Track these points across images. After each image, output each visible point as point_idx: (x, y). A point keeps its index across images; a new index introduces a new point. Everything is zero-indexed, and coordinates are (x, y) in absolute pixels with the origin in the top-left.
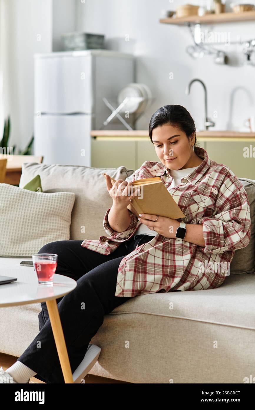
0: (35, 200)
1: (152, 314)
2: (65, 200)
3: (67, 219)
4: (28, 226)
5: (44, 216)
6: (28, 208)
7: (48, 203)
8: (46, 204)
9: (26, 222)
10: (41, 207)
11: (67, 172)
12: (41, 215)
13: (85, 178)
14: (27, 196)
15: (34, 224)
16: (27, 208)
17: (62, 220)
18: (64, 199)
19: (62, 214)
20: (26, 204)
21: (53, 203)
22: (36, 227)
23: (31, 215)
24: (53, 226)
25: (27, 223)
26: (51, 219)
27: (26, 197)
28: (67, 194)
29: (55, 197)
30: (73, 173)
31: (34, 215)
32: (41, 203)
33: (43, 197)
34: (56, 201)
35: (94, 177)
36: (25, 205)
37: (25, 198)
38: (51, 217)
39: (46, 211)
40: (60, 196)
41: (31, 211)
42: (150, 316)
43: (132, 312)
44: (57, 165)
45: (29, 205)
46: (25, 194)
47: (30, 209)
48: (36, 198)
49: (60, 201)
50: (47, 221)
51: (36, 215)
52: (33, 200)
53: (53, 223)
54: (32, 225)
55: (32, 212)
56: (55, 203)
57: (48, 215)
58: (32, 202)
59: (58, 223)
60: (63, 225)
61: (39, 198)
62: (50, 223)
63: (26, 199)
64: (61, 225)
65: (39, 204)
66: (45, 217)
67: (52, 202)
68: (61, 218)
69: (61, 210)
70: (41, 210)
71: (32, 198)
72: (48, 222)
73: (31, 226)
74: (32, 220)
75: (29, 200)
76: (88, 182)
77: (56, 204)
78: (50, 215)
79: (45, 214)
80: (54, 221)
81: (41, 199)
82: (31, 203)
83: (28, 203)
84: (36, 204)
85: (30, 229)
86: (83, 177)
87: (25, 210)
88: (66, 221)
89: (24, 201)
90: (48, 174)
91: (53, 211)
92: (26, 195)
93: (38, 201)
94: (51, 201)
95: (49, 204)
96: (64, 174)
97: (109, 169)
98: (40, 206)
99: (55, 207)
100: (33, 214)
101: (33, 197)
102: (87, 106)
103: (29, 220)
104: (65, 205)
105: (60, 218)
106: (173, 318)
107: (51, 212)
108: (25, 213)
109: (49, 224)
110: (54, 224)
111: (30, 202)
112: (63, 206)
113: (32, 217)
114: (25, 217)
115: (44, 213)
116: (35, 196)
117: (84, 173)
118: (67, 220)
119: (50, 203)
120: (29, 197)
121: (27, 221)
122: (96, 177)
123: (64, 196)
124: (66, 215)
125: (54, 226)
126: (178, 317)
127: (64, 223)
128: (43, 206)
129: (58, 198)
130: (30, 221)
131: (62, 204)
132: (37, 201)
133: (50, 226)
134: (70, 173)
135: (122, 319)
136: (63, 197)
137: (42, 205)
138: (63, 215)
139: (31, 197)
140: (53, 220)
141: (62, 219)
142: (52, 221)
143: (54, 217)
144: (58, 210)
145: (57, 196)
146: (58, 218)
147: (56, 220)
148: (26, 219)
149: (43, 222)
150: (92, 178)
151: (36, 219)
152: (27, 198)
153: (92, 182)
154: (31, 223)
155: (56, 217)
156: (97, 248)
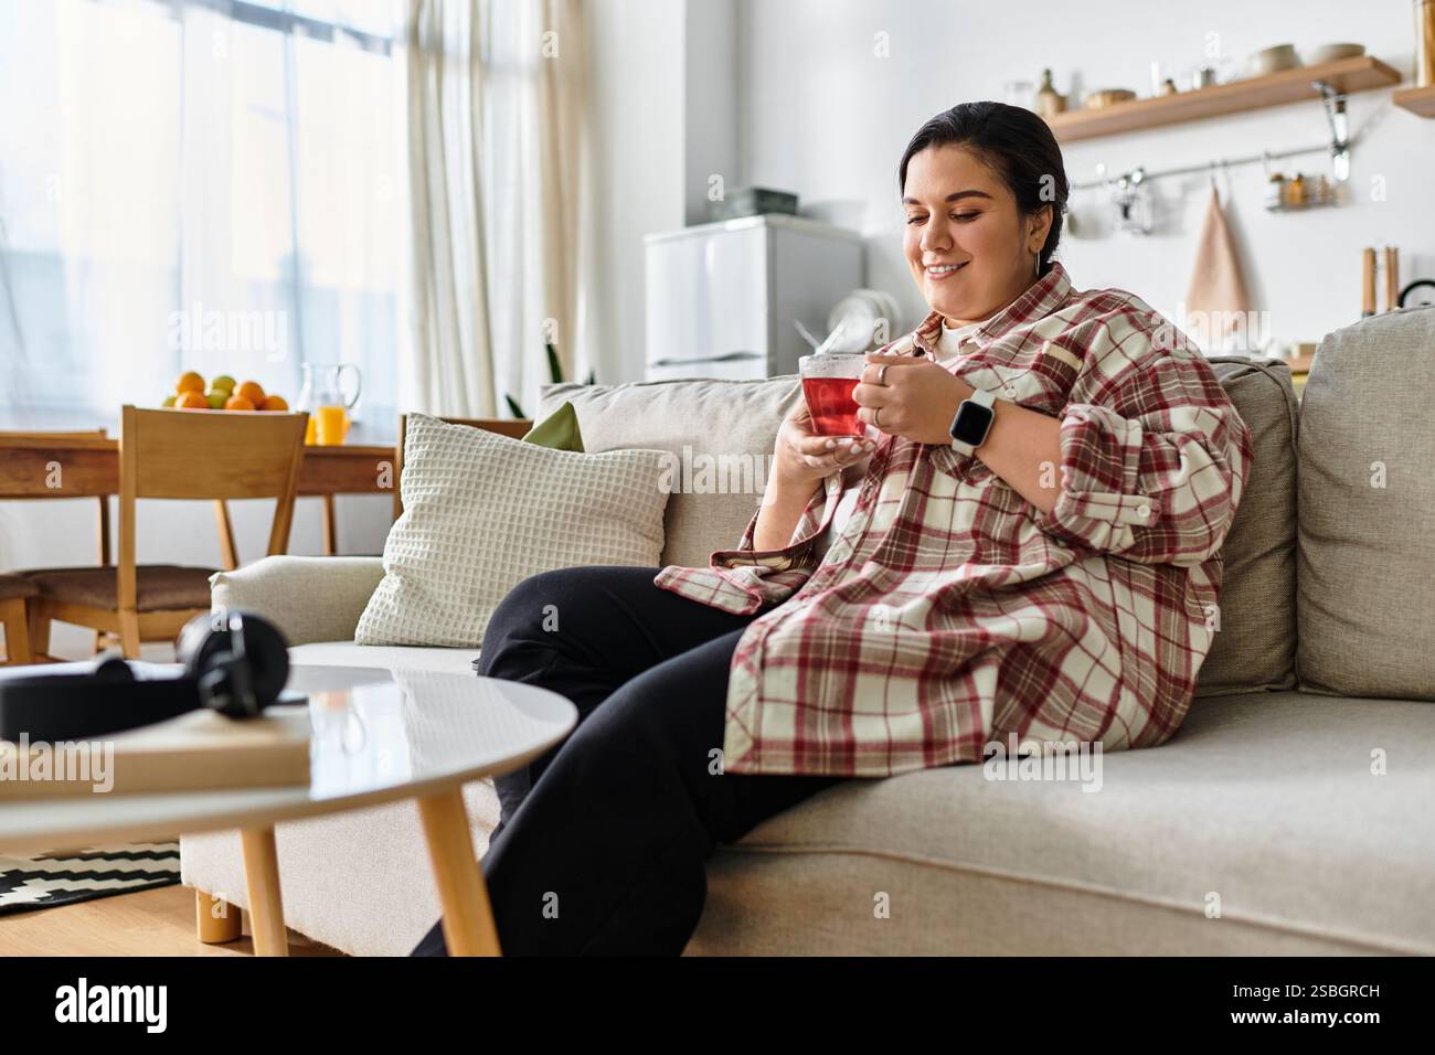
0: (550, 471)
1: (934, 860)
2: (642, 471)
3: (650, 530)
4: (524, 549)
5: (574, 518)
6: (527, 493)
7: (588, 479)
8: (582, 483)
9: (517, 538)
10: (567, 492)
11: (655, 397)
12: (566, 516)
13: (707, 406)
14: (525, 459)
15: (543, 542)
16: (522, 495)
17: (632, 535)
18: (638, 467)
19: (633, 514)
20: (521, 483)
21: (605, 481)
22: (550, 553)
23: (534, 514)
24: (603, 550)
25: (521, 540)
26: (596, 531)
27: (523, 461)
28: (649, 454)
29: (613, 463)
30: (671, 399)
31: (544, 515)
32: (565, 480)
33: (575, 463)
34: (615, 474)
35: (732, 402)
36: (516, 485)
37: (518, 465)
38: (598, 522)
39: (581, 504)
40: (627, 460)
41: (533, 502)
42: (925, 873)
43: (843, 848)
44: (633, 384)
45: (529, 485)
46: (518, 452)
47: (530, 496)
48: (552, 465)
49: (628, 474)
50: (584, 534)
51: (548, 515)
52: (542, 470)
53: (603, 541)
54: (538, 546)
55: (536, 506)
56: (610, 479)
57: (587, 516)
58: (540, 478)
59: (620, 544)
60: (636, 547)
61: (561, 466)
62: (595, 540)
63: (521, 469)
64: (631, 549)
65: (561, 483)
66: (577, 523)
67: (601, 477)
68: (632, 527)
69: (629, 503)
70: (564, 501)
71: (540, 464)
72: (587, 539)
73: (532, 551)
74: (536, 532)
75: (529, 470)
76: (714, 417)
77: (613, 483)
78: (595, 517)
79: (579, 513)
80: (609, 536)
81: (569, 466)
82: (535, 480)
83: (527, 478)
84: (551, 482)
85: (531, 560)
86: (702, 403)
87: (516, 500)
88: (646, 536)
89: (515, 473)
90: (604, 408)
91: (603, 505)
92: (521, 457)
93: (559, 473)
94: (598, 472)
95: (591, 484)
96: (648, 402)
97: (780, 379)
98: (563, 489)
99: (611, 491)
100: (539, 513)
101: (544, 462)
102: (759, 344)
103: (527, 530)
104: (642, 486)
105: (628, 528)
106: (1030, 883)
107: (598, 508)
108: (514, 509)
109: (591, 544)
110: (608, 546)
111: (532, 476)
112: (637, 489)
113: (537, 521)
114: (515, 523)
115: (576, 509)
116: (550, 461)
117: (703, 394)
118: (651, 535)
119: (596, 480)
120: (532, 463)
121: (522, 533)
122: (740, 403)
123: (639, 459)
124: (647, 519)
125: (607, 552)
126: (1056, 880)
127: (640, 543)
128: (571, 489)
129: (621, 464)
130: (531, 535)
131: (634, 484)
132: (554, 474)
133: (594, 549)
134: (665, 398)
135: (803, 879)
136: (635, 461)
137: (569, 484)
138: (636, 519)
139: (536, 461)
140: (605, 532)
141: (634, 530)
142: (600, 536)
143: (606, 522)
144: (622, 500)
145: (619, 460)
146: (621, 526)
147: (613, 533)
148: (519, 528)
149: (570, 537)
150: (727, 405)
151: (550, 528)
152: (525, 466)
153: (726, 415)
154: (534, 542)
155: (614, 524)
156: (715, 594)
